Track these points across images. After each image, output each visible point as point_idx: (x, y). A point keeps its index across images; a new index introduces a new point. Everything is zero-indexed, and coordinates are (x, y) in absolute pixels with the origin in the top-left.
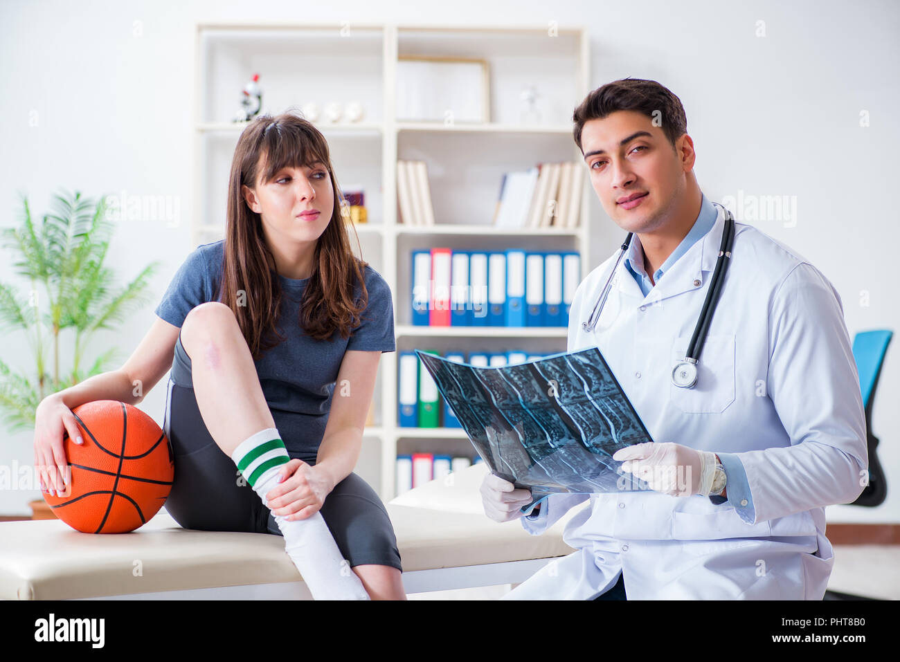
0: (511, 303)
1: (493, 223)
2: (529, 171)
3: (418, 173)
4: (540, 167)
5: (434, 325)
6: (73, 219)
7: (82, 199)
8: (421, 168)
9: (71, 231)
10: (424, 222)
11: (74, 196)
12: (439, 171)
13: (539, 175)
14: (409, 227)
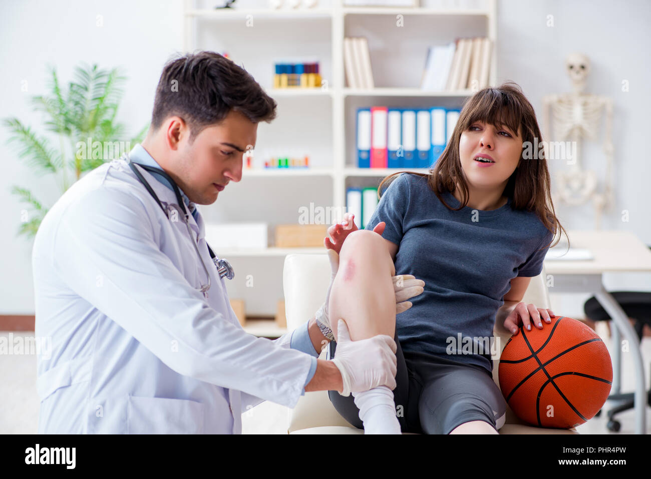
0: (434, 150)
1: (419, 86)
2: (448, 45)
3: (360, 48)
4: (457, 42)
5: (374, 167)
6: (91, 86)
7: (99, 69)
8: (363, 44)
9: (89, 95)
10: (366, 86)
11: (91, 66)
12: (378, 44)
13: (456, 49)
14: (354, 91)
